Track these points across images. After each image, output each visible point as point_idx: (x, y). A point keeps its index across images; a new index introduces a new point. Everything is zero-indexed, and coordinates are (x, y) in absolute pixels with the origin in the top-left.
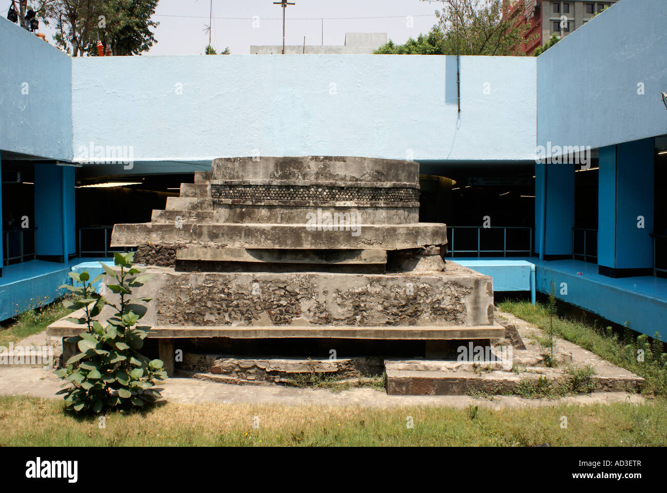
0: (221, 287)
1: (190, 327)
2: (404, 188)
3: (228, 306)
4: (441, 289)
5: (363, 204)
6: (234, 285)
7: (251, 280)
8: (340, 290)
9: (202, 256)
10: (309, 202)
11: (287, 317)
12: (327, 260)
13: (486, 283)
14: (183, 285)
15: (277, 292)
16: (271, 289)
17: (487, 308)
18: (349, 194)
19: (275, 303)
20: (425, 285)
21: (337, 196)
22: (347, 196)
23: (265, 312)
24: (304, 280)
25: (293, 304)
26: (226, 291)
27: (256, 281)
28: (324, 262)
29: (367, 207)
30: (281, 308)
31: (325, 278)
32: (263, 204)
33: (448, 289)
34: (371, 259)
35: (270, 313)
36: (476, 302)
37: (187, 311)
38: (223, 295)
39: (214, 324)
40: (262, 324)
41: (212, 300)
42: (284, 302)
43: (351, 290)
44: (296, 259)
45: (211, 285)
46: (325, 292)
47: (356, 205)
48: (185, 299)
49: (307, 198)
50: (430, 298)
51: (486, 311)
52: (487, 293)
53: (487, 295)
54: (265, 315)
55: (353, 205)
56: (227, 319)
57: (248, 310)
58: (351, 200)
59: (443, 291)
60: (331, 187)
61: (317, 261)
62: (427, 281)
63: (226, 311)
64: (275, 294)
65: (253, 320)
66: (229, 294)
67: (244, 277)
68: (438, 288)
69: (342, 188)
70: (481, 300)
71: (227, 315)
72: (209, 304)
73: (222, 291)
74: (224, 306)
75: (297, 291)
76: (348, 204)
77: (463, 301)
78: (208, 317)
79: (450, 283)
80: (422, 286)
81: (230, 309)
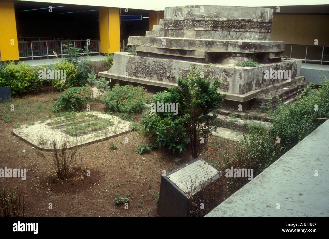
0: (143, 63)
1: (134, 78)
2: (237, 21)
3: (145, 71)
4: (218, 73)
5: (208, 29)
6: (147, 62)
7: (152, 61)
8: (180, 68)
9: (143, 50)
10: (184, 28)
11: (162, 78)
12: (182, 55)
13: (239, 73)
14: (133, 61)
15: (160, 67)
16: (158, 65)
17: (239, 85)
18: (201, 24)
19: (159, 71)
20: (212, 70)
21: (196, 25)
22: (200, 25)
23: (156, 75)
24: (168, 62)
25: (164, 73)
26: (145, 65)
27: (154, 61)
28: (181, 55)
29: (210, 31)
30: (161, 74)
31: (175, 62)
32: (169, 28)
33: (222, 73)
34: (199, 55)
35: (157, 75)
36: (234, 81)
37: (134, 72)
38: (144, 66)
39: (141, 77)
40: (154, 80)
41: (141, 68)
42: (161, 71)
43: (184, 69)
44: (171, 53)
45: (141, 62)
46: (175, 69)
47: (204, 30)
48: (133, 67)
49: (184, 26)
50: (214, 77)
51: (238, 87)
52: (239, 77)
53: (239, 78)
54: (155, 76)
55: (203, 30)
56: (145, 76)
57: (151, 73)
58: (202, 27)
59: (220, 74)
60: (193, 21)
61: (178, 55)
62: (213, 68)
63: (144, 73)
64: (159, 67)
65: (152, 77)
66: (146, 66)
67: (150, 60)
68: (217, 72)
69: (198, 21)
70: (236, 80)
71: (144, 74)
72: (140, 69)
73: (144, 65)
74: (144, 70)
75: (166, 67)
76: (201, 29)
77: (228, 80)
78: (139, 75)
79: (222, 70)
80: (211, 70)
81: (146, 72)
